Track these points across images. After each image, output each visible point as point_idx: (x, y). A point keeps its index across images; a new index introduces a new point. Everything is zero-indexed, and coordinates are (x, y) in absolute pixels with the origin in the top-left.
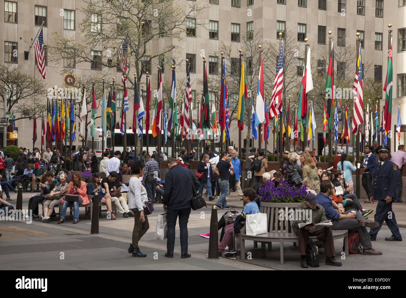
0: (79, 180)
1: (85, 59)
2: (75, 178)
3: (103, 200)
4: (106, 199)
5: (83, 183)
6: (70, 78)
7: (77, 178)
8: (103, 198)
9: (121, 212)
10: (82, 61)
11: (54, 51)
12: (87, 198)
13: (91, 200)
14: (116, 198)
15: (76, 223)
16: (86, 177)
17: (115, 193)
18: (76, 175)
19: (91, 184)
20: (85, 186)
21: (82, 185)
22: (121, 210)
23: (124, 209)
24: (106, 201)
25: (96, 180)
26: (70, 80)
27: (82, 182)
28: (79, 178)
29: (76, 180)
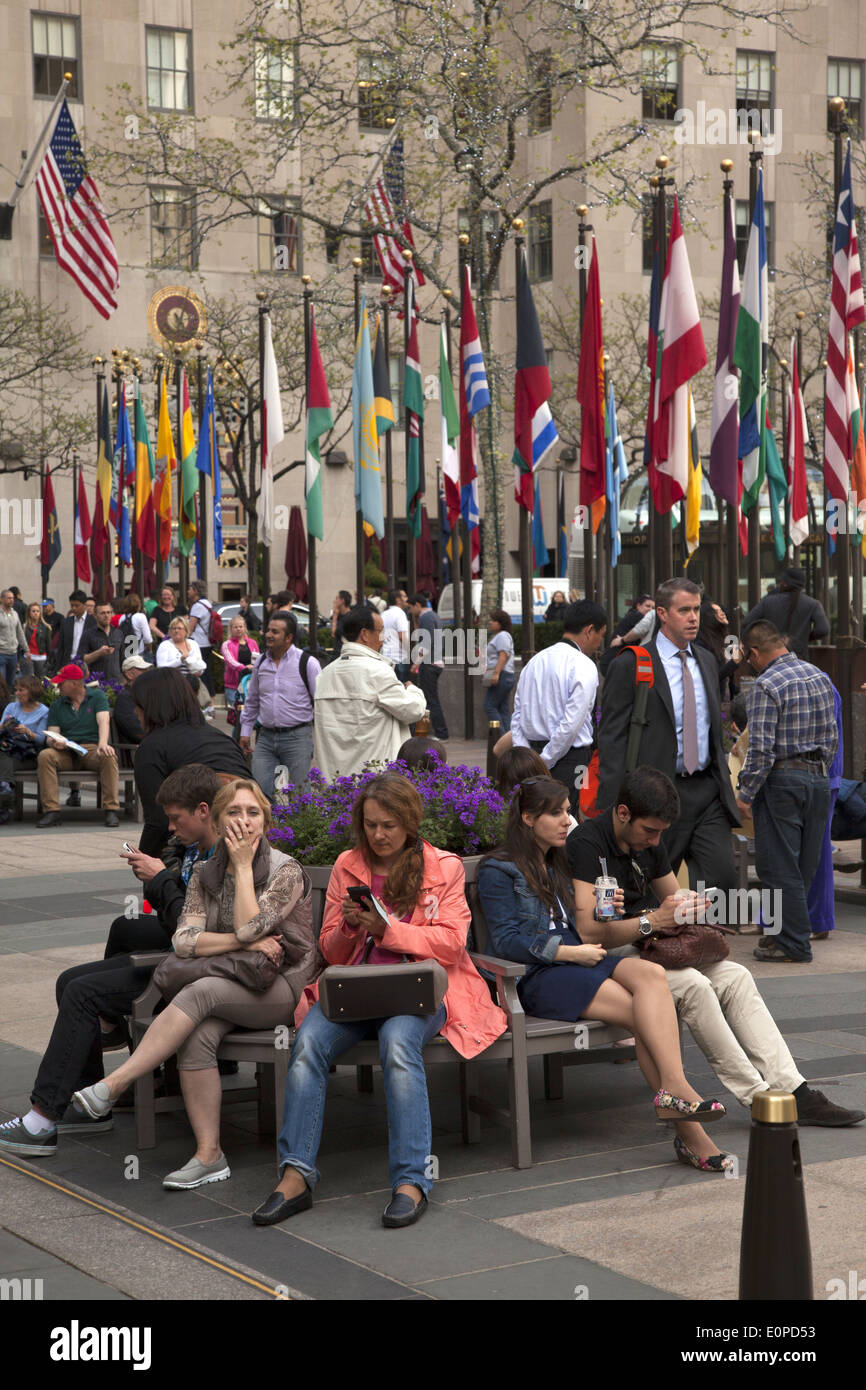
0: (412, 843)
1: (250, 201)
2: (374, 825)
3: (610, 1000)
4: (630, 991)
5: (445, 867)
6: (178, 311)
7: (387, 826)
8: (609, 987)
9: (737, 1089)
10: (238, 215)
11: (118, 171)
12: (480, 986)
13: (517, 1007)
14: (692, 975)
15: (412, 1221)
16: (457, 812)
17: (686, 941)
18: (385, 805)
19: (509, 866)
20: (460, 888)
21: (431, 877)
22: (741, 1079)
23: (751, 1056)
24: (633, 1010)
25: (540, 830)
26: (179, 320)
27: (432, 853)
28: (404, 825)
29: (380, 843)
